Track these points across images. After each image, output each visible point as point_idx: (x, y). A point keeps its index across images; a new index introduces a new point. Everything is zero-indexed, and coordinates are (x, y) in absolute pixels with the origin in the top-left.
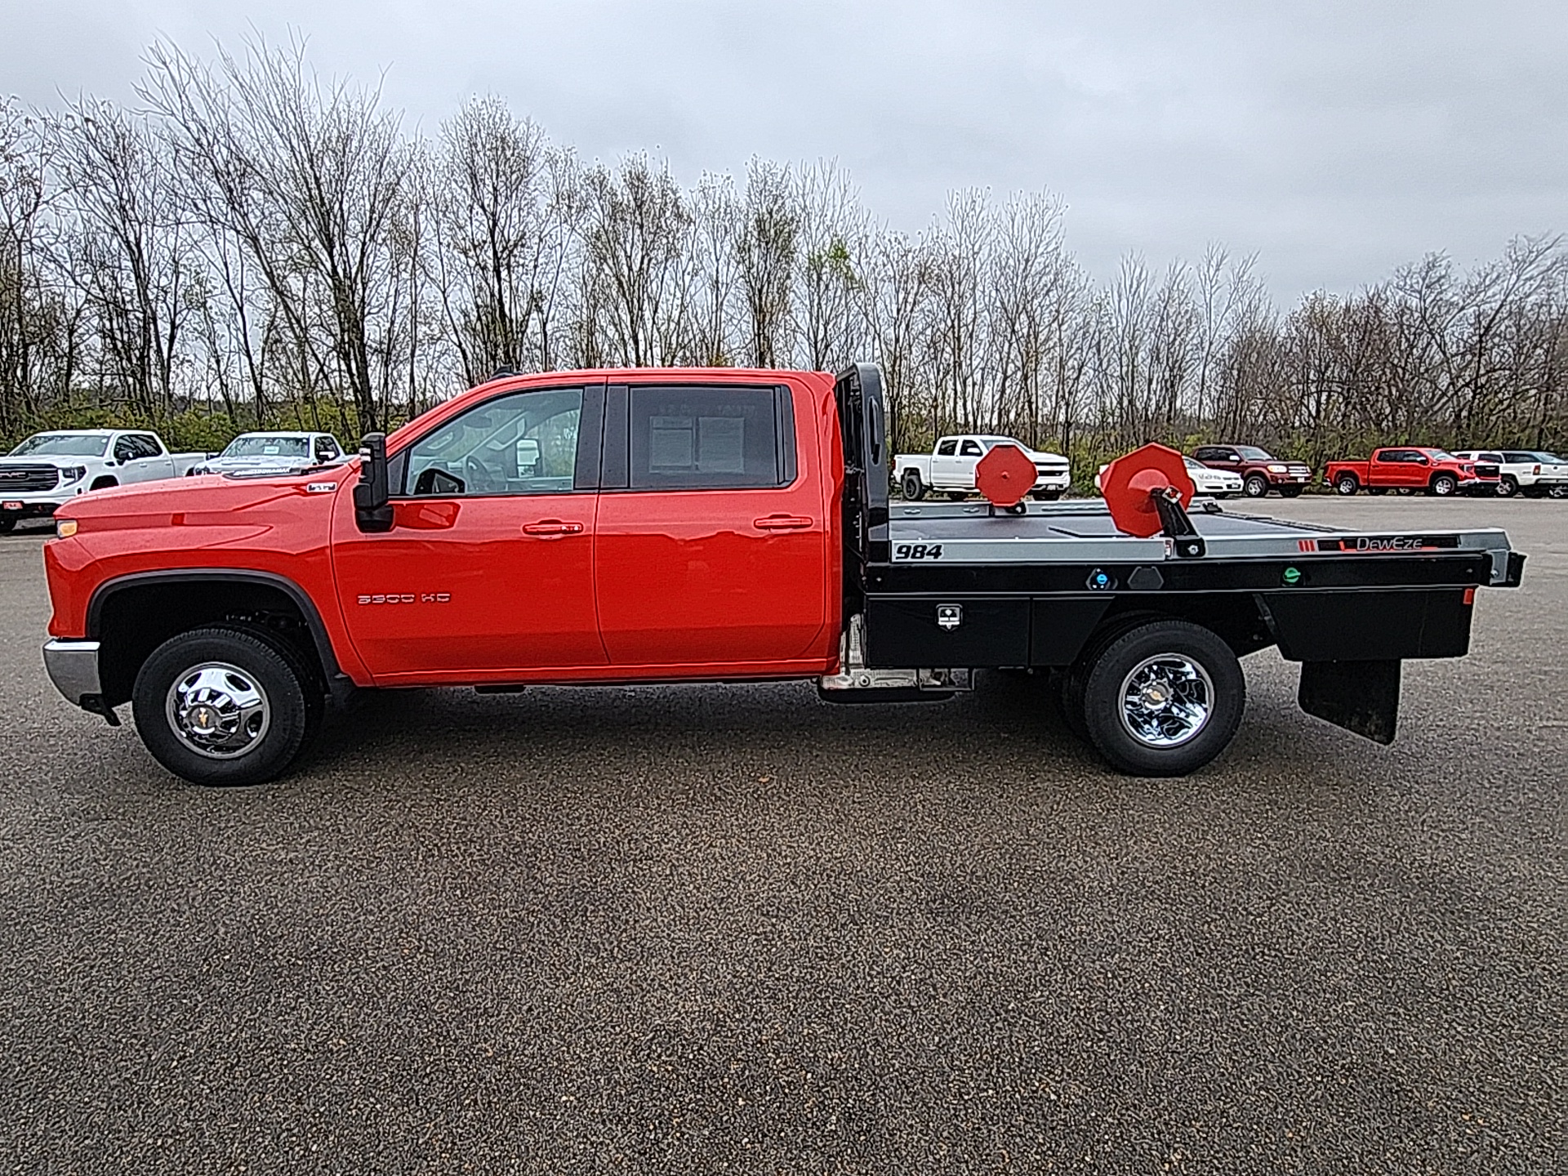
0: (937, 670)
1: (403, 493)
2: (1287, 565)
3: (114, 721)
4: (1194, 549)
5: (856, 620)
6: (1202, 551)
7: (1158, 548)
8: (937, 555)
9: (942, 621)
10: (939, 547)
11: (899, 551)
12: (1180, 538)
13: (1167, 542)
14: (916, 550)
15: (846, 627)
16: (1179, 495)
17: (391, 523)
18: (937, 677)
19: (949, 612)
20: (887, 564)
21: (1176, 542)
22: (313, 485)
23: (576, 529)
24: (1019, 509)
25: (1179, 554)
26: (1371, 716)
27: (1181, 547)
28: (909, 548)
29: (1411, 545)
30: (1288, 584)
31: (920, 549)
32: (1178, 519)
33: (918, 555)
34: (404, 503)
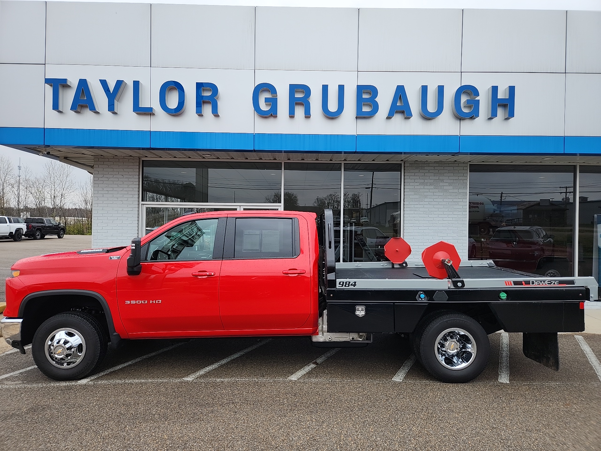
0: (361, 334)
1: (146, 259)
2: (500, 291)
3: (23, 352)
4: (460, 284)
5: (325, 312)
6: (463, 285)
7: (445, 284)
8: (355, 285)
9: (357, 313)
10: (355, 282)
11: (340, 284)
12: (454, 279)
13: (448, 281)
14: (346, 284)
15: (321, 315)
16: (451, 262)
17: (141, 272)
18: (360, 337)
19: (360, 309)
20: (335, 289)
21: (453, 281)
22: (111, 257)
23: (213, 274)
24: (404, 265)
25: (454, 286)
26: (550, 358)
27: (455, 283)
28: (343, 282)
29: (554, 284)
30: (502, 299)
31: (348, 283)
32: (452, 272)
33: (347, 285)
34: (146, 264)
